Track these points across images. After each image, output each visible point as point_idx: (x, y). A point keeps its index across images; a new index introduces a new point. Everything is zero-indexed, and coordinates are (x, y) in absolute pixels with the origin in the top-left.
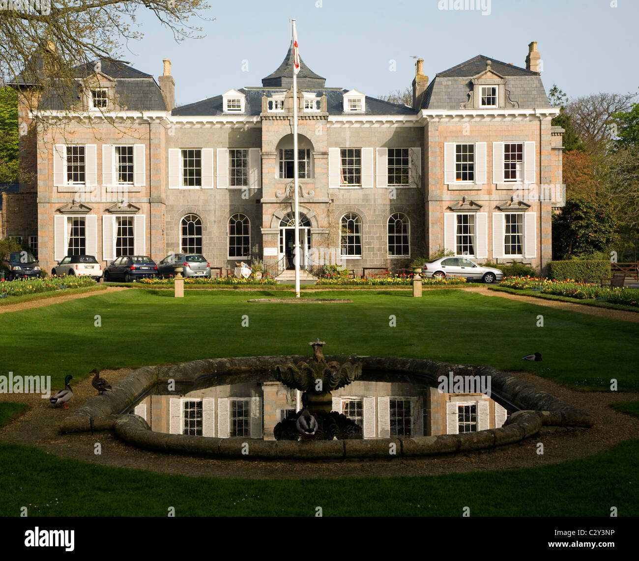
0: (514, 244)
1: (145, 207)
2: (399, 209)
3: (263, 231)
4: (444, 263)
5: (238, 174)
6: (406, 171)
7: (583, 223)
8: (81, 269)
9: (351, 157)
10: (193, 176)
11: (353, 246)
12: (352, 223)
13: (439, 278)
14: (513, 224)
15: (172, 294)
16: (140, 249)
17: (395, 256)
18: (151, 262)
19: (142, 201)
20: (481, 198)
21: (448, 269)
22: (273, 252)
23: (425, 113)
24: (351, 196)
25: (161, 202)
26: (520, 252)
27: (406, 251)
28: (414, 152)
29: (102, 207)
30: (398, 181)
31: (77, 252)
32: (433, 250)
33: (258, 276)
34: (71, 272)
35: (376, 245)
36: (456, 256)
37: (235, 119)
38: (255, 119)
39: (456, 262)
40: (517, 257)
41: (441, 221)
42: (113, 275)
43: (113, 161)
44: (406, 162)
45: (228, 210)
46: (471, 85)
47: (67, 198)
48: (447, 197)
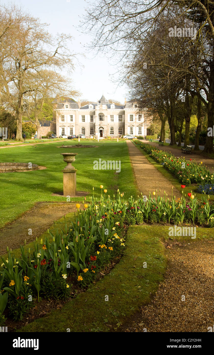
0: (140, 133)
1: (75, 126)
2: (120, 126)
3: (95, 130)
4: (127, 136)
5: (92, 119)
6: (122, 119)
7: (153, 129)
8: (64, 137)
9: (112, 116)
10: (84, 120)
11: (112, 133)
12: (112, 129)
13: (126, 138)
14: (140, 129)
15: (78, 141)
16: (74, 133)
17: (120, 135)
18: (76, 136)
19: (74, 125)
20: (134, 124)
21: (127, 137)
22: (98, 134)
23: (124, 109)
24: (111, 124)
25: (77, 125)
26: (141, 134)
27: (122, 134)
28: (123, 115)
29: (67, 126)
30: (120, 121)
31: (63, 134)
32: (125, 133)
33: (95, 138)
34: (62, 137)
35: (116, 133)
36: (130, 135)
37: (91, 110)
38: (94, 110)
39: (129, 136)
40: (140, 135)
41: (127, 128)
42: (69, 138)
43: (69, 118)
44: (122, 117)
45: (89, 126)
46: (132, 104)
47: (61, 125)
48: (128, 124)
